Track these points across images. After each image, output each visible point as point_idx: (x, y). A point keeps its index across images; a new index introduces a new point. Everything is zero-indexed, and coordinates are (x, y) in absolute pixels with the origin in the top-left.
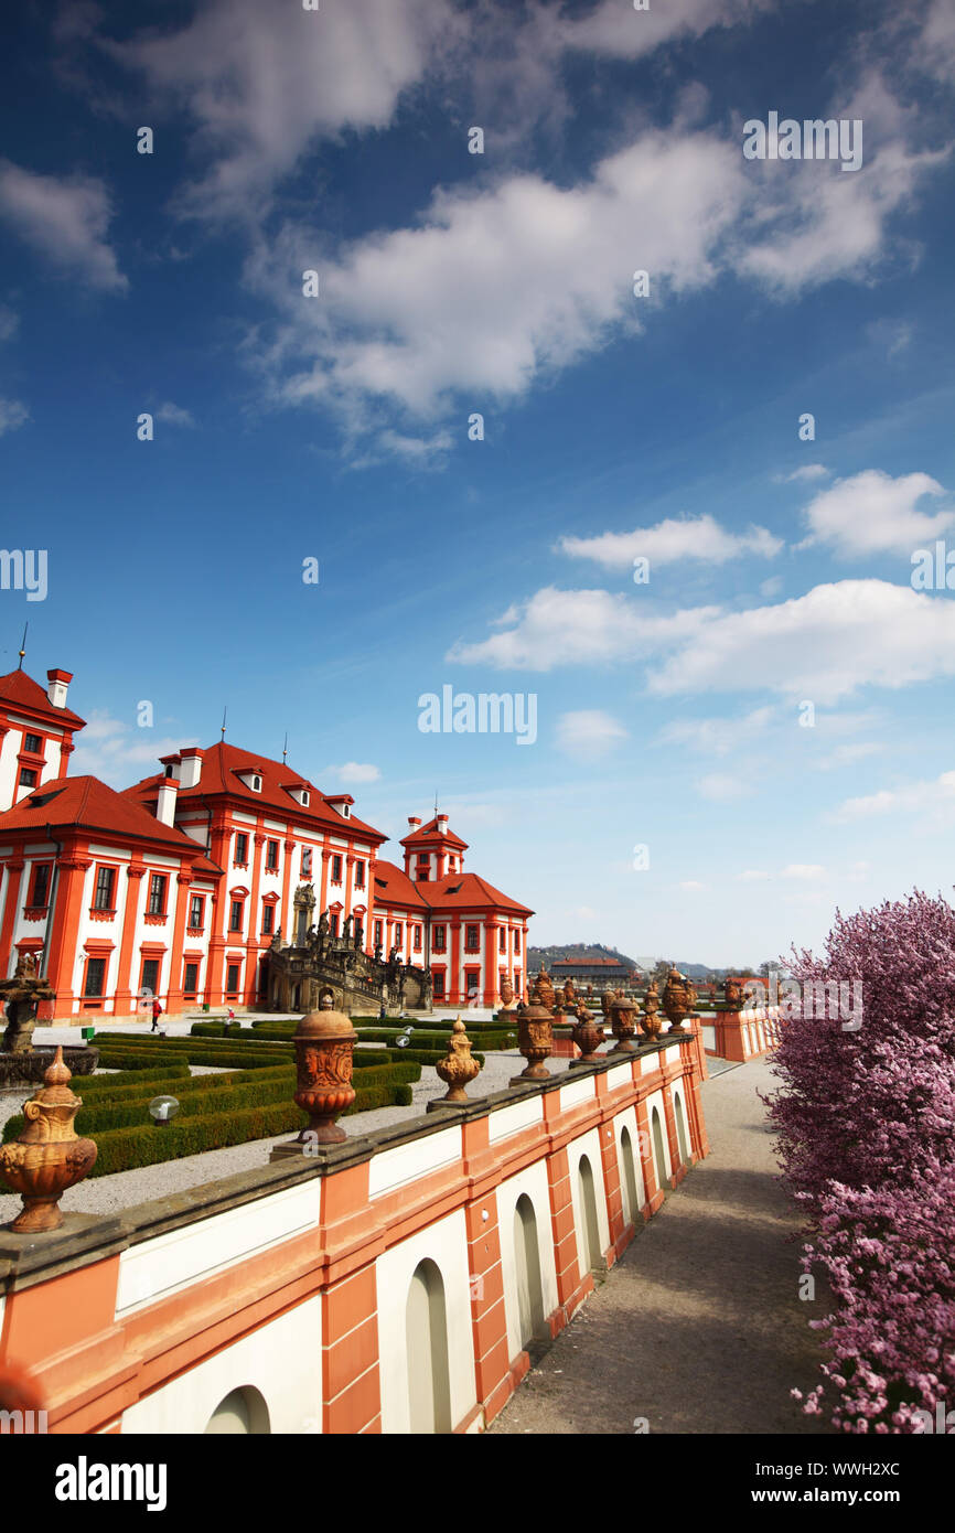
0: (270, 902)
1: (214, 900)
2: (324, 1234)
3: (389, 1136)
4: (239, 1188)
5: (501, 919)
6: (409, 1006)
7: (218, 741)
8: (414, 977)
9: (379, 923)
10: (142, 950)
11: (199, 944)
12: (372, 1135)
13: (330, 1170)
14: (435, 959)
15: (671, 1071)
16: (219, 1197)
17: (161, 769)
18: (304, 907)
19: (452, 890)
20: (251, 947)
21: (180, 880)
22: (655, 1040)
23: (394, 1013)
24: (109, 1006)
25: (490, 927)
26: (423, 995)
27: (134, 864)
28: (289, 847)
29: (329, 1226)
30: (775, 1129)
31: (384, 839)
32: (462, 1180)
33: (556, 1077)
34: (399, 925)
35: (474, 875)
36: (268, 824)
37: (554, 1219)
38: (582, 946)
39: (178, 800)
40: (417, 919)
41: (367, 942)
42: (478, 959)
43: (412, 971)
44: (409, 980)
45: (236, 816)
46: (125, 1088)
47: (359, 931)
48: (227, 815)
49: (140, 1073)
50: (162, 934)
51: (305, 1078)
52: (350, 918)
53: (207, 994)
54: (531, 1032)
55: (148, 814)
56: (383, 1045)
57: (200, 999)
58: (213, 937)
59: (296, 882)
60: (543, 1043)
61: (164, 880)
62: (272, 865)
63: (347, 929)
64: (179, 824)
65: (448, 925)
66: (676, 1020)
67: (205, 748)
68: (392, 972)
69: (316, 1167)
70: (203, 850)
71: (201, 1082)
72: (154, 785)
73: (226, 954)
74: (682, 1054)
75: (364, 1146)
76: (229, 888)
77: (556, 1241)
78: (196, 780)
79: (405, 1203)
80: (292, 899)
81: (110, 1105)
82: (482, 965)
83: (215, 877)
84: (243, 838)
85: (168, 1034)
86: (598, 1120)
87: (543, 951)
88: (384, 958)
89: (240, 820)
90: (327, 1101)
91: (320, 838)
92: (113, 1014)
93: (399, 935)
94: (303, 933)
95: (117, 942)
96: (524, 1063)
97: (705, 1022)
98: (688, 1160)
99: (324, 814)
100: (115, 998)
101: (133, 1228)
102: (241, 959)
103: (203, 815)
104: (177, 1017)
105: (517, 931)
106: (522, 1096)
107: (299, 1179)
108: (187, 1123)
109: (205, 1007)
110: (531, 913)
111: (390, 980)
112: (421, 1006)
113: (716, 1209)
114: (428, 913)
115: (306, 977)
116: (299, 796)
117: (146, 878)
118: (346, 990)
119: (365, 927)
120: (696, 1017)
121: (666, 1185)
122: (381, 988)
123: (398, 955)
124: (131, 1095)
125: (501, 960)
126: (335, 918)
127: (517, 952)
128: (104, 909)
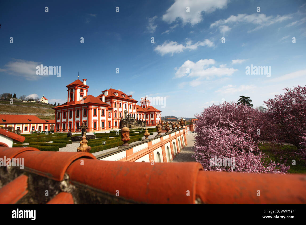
0: (121, 112)
1: (112, 113)
2: (127, 158)
3: (136, 144)
4: (113, 152)
5: (156, 113)
6: (143, 127)
7: (110, 88)
8: (143, 122)
9: (138, 115)
10: (102, 121)
11: (110, 119)
12: (133, 144)
13: (127, 149)
14: (147, 119)
15: (181, 133)
16: (110, 153)
17: (102, 93)
18: (126, 113)
19: (148, 109)
20: (118, 119)
21: (106, 110)
22: (179, 129)
23: (141, 128)
24: (97, 129)
25: (155, 114)
26: (145, 125)
27: (99, 108)
28: (123, 104)
29: (127, 157)
30: (195, 140)
31: (137, 102)
32: (148, 150)
33: (162, 135)
34: (141, 115)
35: (152, 106)
36: (119, 101)
37: (163, 155)
38: (170, 116)
39: (105, 98)
40: (144, 114)
41: (136, 118)
42: (153, 119)
43: (143, 121)
44: (143, 123)
45: (114, 100)
46: (99, 140)
47: (135, 116)
48: (113, 99)
49: (102, 138)
50: (104, 118)
51: (123, 137)
52: (133, 114)
53: (112, 127)
54: (158, 129)
55: (100, 100)
56: (139, 132)
57: (111, 127)
58: (112, 118)
59: (124, 109)
60: (160, 130)
61: (104, 110)
62: (120, 107)
63: (133, 116)
64: (105, 102)
65: (148, 114)
66: (182, 126)
67: (108, 89)
68: (140, 122)
69: (125, 149)
70: (109, 105)
71: (111, 139)
72: (101, 96)
73: (114, 121)
74: (183, 131)
75: (132, 146)
76: (114, 111)
77: (163, 158)
78: (107, 94)
79: (139, 153)
80: (124, 112)
81: (97, 143)
82: (154, 120)
83: (112, 109)
84: (115, 103)
85: (106, 133)
86: (169, 141)
87: (164, 117)
88: (139, 120)
89: (115, 100)
90: (126, 140)
91: (128, 102)
92: (98, 130)
93: (141, 116)
94: (126, 117)
95: (98, 120)
96: (158, 133)
97: (188, 126)
98: (184, 146)
99: (128, 98)
100: (98, 128)
101: (97, 158)
102: (117, 121)
103: (109, 100)
104: (108, 130)
105: (159, 115)
106: (157, 138)
107: (122, 151)
108: (108, 144)
109: (112, 129)
110: (161, 112)
111: (140, 123)
112: (145, 126)
113: (188, 152)
114: (145, 113)
115: (127, 123)
116: (124, 96)
117: (101, 110)
118: (133, 125)
119: (135, 115)
120: (186, 125)
121: (181, 150)
122: (138, 124)
123: (141, 119)
124: (100, 141)
125: (157, 119)
126: (131, 114)
127: (159, 118)
128: (95, 115)
